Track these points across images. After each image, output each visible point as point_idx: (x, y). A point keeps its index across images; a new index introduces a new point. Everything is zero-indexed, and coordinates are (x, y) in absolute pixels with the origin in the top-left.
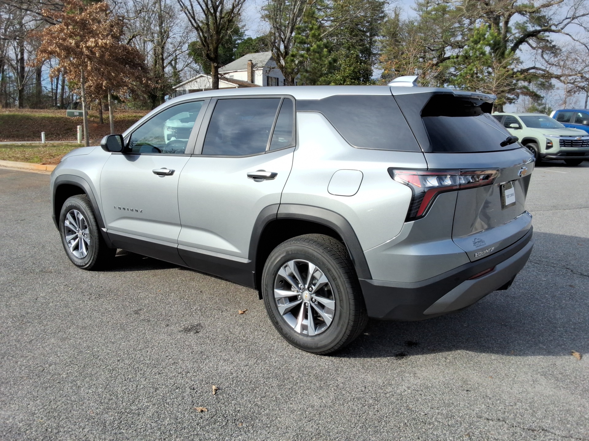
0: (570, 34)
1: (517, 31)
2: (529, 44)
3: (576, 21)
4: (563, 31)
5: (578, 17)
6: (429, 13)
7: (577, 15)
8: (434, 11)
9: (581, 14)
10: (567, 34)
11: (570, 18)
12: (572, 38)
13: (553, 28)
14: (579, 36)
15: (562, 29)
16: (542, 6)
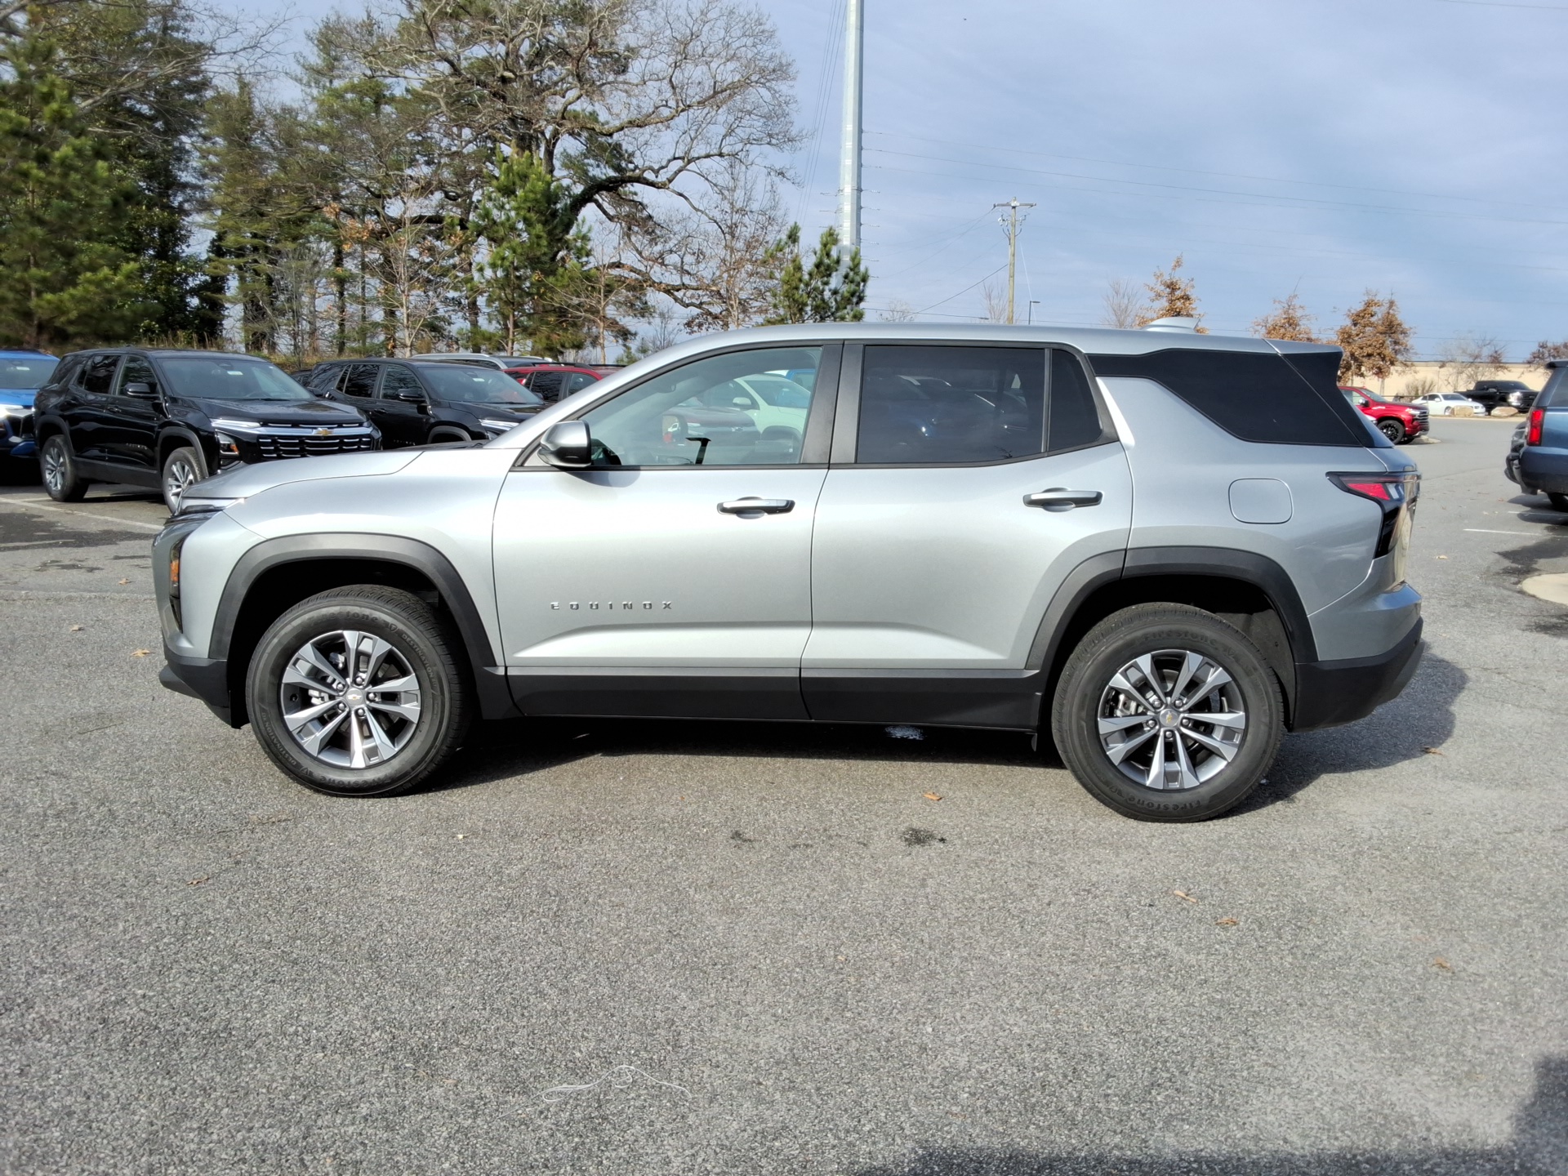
0: (685, 194)
1: (565, 173)
2: (600, 206)
3: (692, 166)
4: (671, 186)
5: (698, 158)
6: (338, 95)
7: (694, 154)
8: (352, 92)
9: (703, 153)
10: (681, 195)
11: (682, 158)
12: (691, 204)
13: (650, 176)
14: (705, 200)
15: (670, 181)
16: (630, 122)
